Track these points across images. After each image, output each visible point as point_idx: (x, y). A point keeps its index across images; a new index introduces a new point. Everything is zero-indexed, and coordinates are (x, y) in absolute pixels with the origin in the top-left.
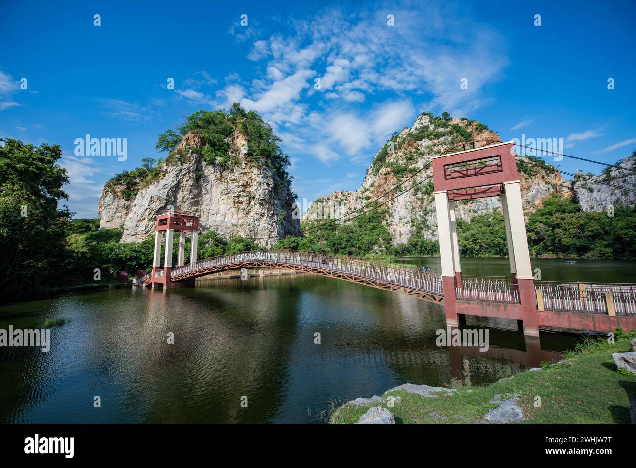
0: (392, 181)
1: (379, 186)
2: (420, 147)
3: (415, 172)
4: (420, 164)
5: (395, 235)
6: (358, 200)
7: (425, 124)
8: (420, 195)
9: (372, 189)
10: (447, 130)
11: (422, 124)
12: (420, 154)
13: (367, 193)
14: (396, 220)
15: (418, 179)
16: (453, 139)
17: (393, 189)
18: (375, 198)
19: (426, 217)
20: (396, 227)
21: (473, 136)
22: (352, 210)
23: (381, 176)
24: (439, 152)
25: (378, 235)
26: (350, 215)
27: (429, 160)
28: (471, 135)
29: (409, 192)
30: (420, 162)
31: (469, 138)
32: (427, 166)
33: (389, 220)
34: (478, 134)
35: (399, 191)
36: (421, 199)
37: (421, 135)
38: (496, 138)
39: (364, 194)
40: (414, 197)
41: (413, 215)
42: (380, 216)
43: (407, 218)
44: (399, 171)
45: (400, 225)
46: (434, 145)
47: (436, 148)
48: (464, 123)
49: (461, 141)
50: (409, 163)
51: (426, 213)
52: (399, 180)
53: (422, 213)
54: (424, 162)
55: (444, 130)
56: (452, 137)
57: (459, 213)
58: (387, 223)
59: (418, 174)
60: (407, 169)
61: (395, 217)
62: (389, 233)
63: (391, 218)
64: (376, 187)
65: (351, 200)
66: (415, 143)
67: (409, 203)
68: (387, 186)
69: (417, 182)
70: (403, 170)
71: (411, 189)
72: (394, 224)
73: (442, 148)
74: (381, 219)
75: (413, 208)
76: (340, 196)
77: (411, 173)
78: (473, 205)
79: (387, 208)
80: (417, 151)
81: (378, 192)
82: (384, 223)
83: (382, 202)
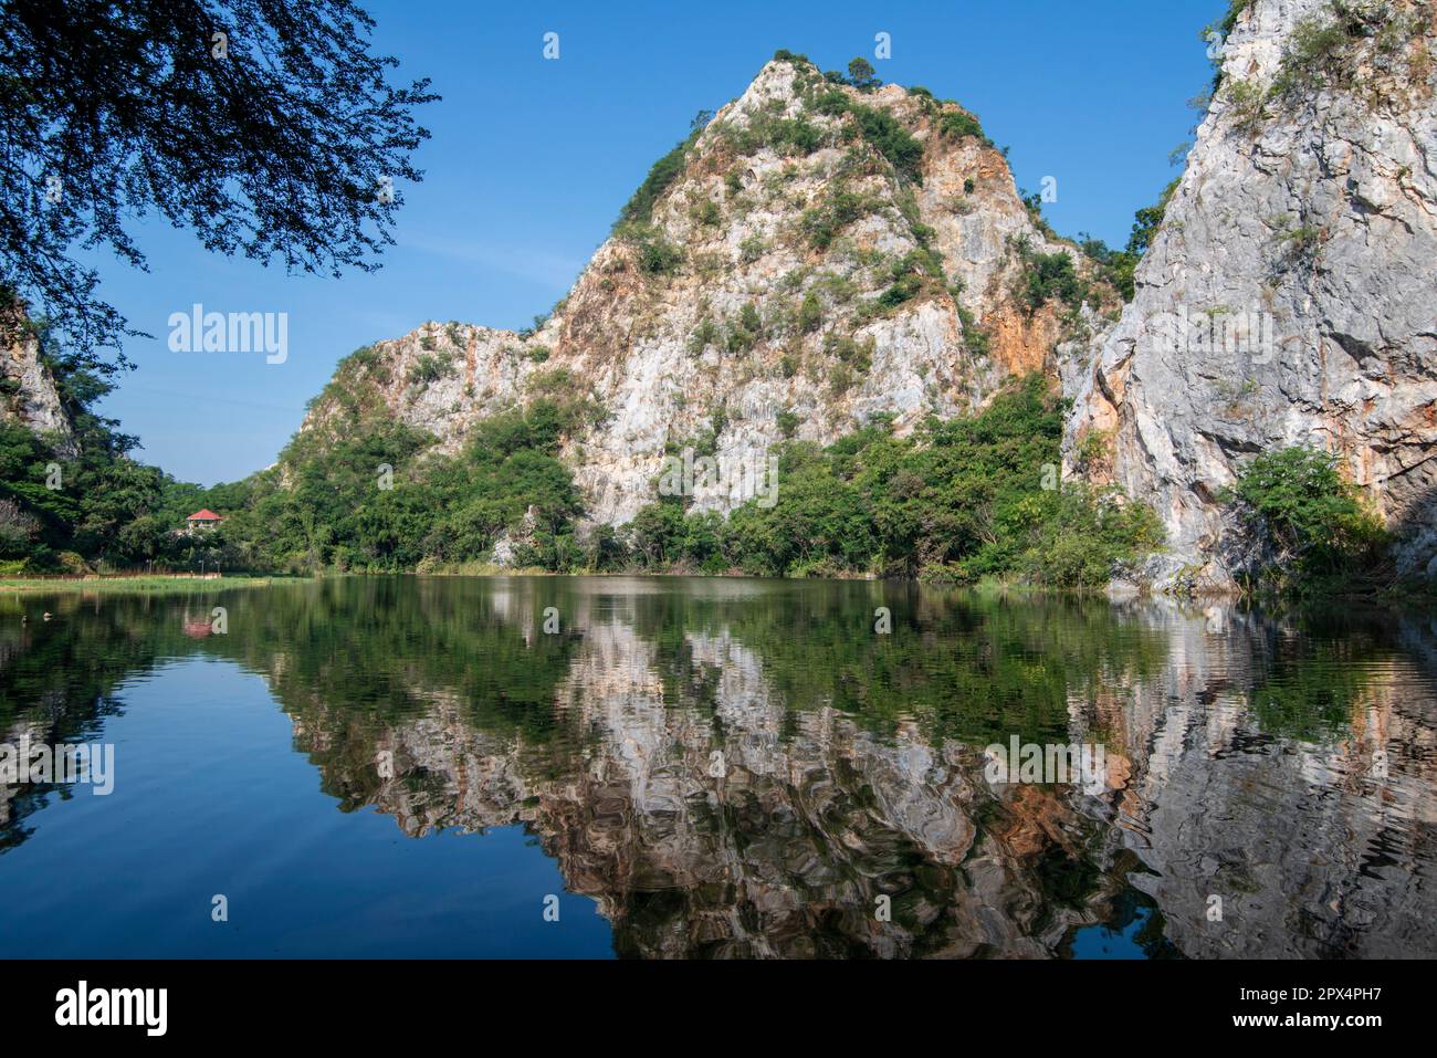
0: (631, 297)
1: (582, 315)
2: (743, 180)
3: (709, 268)
4: (732, 244)
5: (601, 495)
6: (506, 360)
7: (776, 95)
8: (710, 356)
9: (557, 324)
10: (839, 123)
11: (768, 91)
12: (740, 205)
13: (539, 340)
14: (616, 443)
15: (719, 299)
16: (848, 159)
17: (627, 329)
18: (562, 359)
19: (720, 437)
20: (610, 467)
21: (929, 157)
22: (477, 398)
23: (594, 275)
24: (800, 204)
25: (520, 493)
26: (468, 417)
27: (766, 230)
28: (922, 153)
29: (680, 343)
30: (735, 234)
31: (909, 161)
32: (752, 253)
33: (592, 441)
34: (945, 152)
35: (649, 336)
36: (714, 372)
37: (756, 136)
38: (999, 171)
39: (530, 341)
40: (690, 363)
41: (676, 426)
42: (556, 427)
43: (654, 436)
44: (659, 263)
45: (626, 461)
46: (791, 176)
47: (794, 189)
48: (911, 106)
49: (873, 172)
50: (699, 235)
51: (720, 424)
52: (657, 298)
53: (706, 423)
54: (749, 234)
55: (828, 123)
56: (847, 154)
57: (814, 427)
58: (581, 453)
59: (721, 281)
60: (690, 257)
61: (614, 433)
62: (578, 489)
63: (599, 435)
64: (571, 318)
65: (479, 362)
66: (732, 161)
67: (670, 384)
68: (612, 315)
69: (711, 307)
70: (676, 260)
71: (687, 330)
72: (606, 456)
73: (808, 189)
74: (562, 437)
75: (681, 403)
76: (442, 341)
77: (698, 271)
78: (859, 400)
79: (591, 396)
80: (733, 193)
81: (575, 335)
82: (569, 451)
83: (579, 374)
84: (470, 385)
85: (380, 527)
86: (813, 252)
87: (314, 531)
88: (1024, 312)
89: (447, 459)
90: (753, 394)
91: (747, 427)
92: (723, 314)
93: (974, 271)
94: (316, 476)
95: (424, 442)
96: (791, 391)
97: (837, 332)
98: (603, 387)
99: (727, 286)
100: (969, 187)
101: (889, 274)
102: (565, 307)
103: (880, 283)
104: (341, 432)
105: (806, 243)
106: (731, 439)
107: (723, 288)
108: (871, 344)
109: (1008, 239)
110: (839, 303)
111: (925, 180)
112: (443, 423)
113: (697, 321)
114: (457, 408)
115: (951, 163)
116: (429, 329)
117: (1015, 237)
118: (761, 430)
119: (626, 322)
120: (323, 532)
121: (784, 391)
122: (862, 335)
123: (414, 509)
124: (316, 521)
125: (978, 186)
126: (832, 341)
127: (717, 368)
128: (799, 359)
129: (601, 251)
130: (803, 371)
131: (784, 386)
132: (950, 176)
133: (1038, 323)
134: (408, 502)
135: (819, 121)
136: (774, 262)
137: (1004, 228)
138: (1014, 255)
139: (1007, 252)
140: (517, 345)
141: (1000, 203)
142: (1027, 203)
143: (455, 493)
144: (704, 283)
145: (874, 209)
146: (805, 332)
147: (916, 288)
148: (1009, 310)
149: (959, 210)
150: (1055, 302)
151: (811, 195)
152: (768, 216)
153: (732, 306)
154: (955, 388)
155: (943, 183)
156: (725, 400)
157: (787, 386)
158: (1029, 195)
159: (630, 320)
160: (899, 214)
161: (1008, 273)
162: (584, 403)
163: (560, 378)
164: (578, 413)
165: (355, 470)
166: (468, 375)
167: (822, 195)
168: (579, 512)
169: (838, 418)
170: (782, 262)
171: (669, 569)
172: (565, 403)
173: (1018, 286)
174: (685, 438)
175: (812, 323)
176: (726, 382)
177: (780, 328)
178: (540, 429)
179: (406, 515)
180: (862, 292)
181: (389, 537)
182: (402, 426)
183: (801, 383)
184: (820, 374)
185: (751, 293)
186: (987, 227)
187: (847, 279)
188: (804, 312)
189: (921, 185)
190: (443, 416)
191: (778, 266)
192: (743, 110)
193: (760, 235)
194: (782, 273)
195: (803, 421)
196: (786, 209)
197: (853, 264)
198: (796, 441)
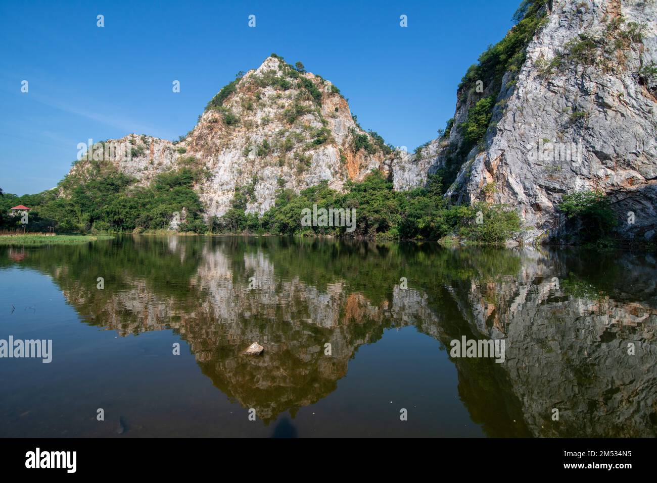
0: (219, 133)
1: (200, 137)
2: (262, 96)
3: (249, 125)
4: (258, 118)
5: (210, 205)
6: (167, 152)
7: (272, 68)
9: (189, 139)
10: (296, 81)
11: (270, 66)
12: (261, 104)
13: (183, 145)
14: (216, 186)
15: (253, 137)
16: (300, 94)
17: (218, 144)
18: (192, 153)
19: (255, 186)
20: (214, 195)
21: (324, 98)
22: (155, 166)
23: (205, 123)
24: (283, 107)
25: (180, 203)
26: (151, 172)
27: (270, 114)
28: (321, 96)
29: (239, 151)
30: (259, 115)
31: (318, 98)
32: (266, 122)
33: (206, 185)
34: (329, 97)
35: (227, 148)
36: (253, 162)
37: (266, 81)
38: (346, 106)
39: (177, 145)
40: (243, 159)
41: (238, 181)
42: (192, 178)
43: (231, 184)
44: (230, 122)
45: (220, 193)
46: (279, 97)
47: (280, 102)
48: (317, 80)
49: (308, 99)
50: (245, 113)
51: (255, 181)
52: (230, 134)
53: (250, 181)
54: (264, 115)
55: (292, 81)
56: (299, 92)
57: (291, 184)
58: (202, 189)
59: (254, 130)
60: (242, 121)
61: (214, 182)
62: (201, 202)
63: (209, 183)
64: (195, 138)
65: (155, 151)
66: (257, 89)
67: (236, 166)
68: (212, 139)
69: (250, 139)
70: (236, 121)
71: (242, 147)
72: (212, 191)
73: (287, 103)
74: (194, 182)
75: (240, 173)
76: (139, 142)
77: (245, 126)
78: (307, 176)
79: (205, 168)
80: (258, 100)
81: (197, 145)
82: (197, 188)
83: (200, 159)
84: (152, 160)
85: (115, 215)
86: (288, 124)
87: (81, 215)
88: (353, 152)
89: (143, 188)
90: (268, 171)
91: (266, 183)
92: (255, 142)
93: (338, 137)
94: (80, 192)
95: (131, 181)
96: (282, 171)
97: (298, 152)
98: (210, 165)
99: (256, 133)
100: (337, 110)
101: (316, 134)
102: (192, 134)
103: (312, 137)
104: (91, 175)
105: (285, 121)
106: (260, 187)
107: (255, 133)
108: (311, 157)
109: (349, 128)
110: (298, 142)
111: (322, 106)
112: (140, 174)
113: (245, 144)
114: (146, 169)
115: (331, 101)
116: (133, 137)
117: (351, 128)
118: (271, 184)
119: (218, 142)
120: (86, 216)
121: (279, 171)
122: (307, 154)
123: (131, 208)
124: (82, 211)
125: (339, 110)
126: (296, 155)
127: (254, 161)
128: (285, 160)
129: (207, 114)
130: (286, 164)
131: (279, 169)
132: (330, 105)
133: (358, 156)
134: (128, 205)
135: (289, 79)
136: (274, 126)
137: (347, 125)
138: (350, 134)
139: (348, 132)
140: (172, 146)
141: (346, 116)
142: (353, 117)
143: (149, 202)
144: (247, 131)
145: (309, 112)
146: (287, 151)
147: (325, 140)
148: (349, 151)
149: (334, 117)
150: (362, 150)
151: (286, 105)
152: (271, 110)
153: (259, 140)
154: (339, 174)
155: (328, 107)
156: (257, 173)
157: (280, 170)
158: (353, 115)
159: (219, 141)
160: (318, 115)
161: (348, 139)
162: (202, 170)
163: (192, 160)
164: (200, 174)
165: (101, 191)
166: (151, 156)
167: (290, 105)
168: (202, 211)
169: (300, 181)
170: (277, 126)
171: (240, 233)
172: (194, 170)
173: (352, 144)
174: (242, 186)
175: (289, 148)
176: (257, 167)
177: (277, 149)
178: (185, 179)
179: (127, 210)
180: (306, 139)
181: (119, 219)
182: (122, 174)
183: (286, 168)
184: (293, 166)
185: (266, 136)
186: (342, 124)
187: (301, 134)
188: (286, 144)
189: (321, 107)
190: (140, 171)
191: (275, 128)
192: (261, 72)
193: (268, 116)
194: (277, 130)
195: (287, 182)
196: (278, 108)
197: (302, 129)
198: (285, 189)
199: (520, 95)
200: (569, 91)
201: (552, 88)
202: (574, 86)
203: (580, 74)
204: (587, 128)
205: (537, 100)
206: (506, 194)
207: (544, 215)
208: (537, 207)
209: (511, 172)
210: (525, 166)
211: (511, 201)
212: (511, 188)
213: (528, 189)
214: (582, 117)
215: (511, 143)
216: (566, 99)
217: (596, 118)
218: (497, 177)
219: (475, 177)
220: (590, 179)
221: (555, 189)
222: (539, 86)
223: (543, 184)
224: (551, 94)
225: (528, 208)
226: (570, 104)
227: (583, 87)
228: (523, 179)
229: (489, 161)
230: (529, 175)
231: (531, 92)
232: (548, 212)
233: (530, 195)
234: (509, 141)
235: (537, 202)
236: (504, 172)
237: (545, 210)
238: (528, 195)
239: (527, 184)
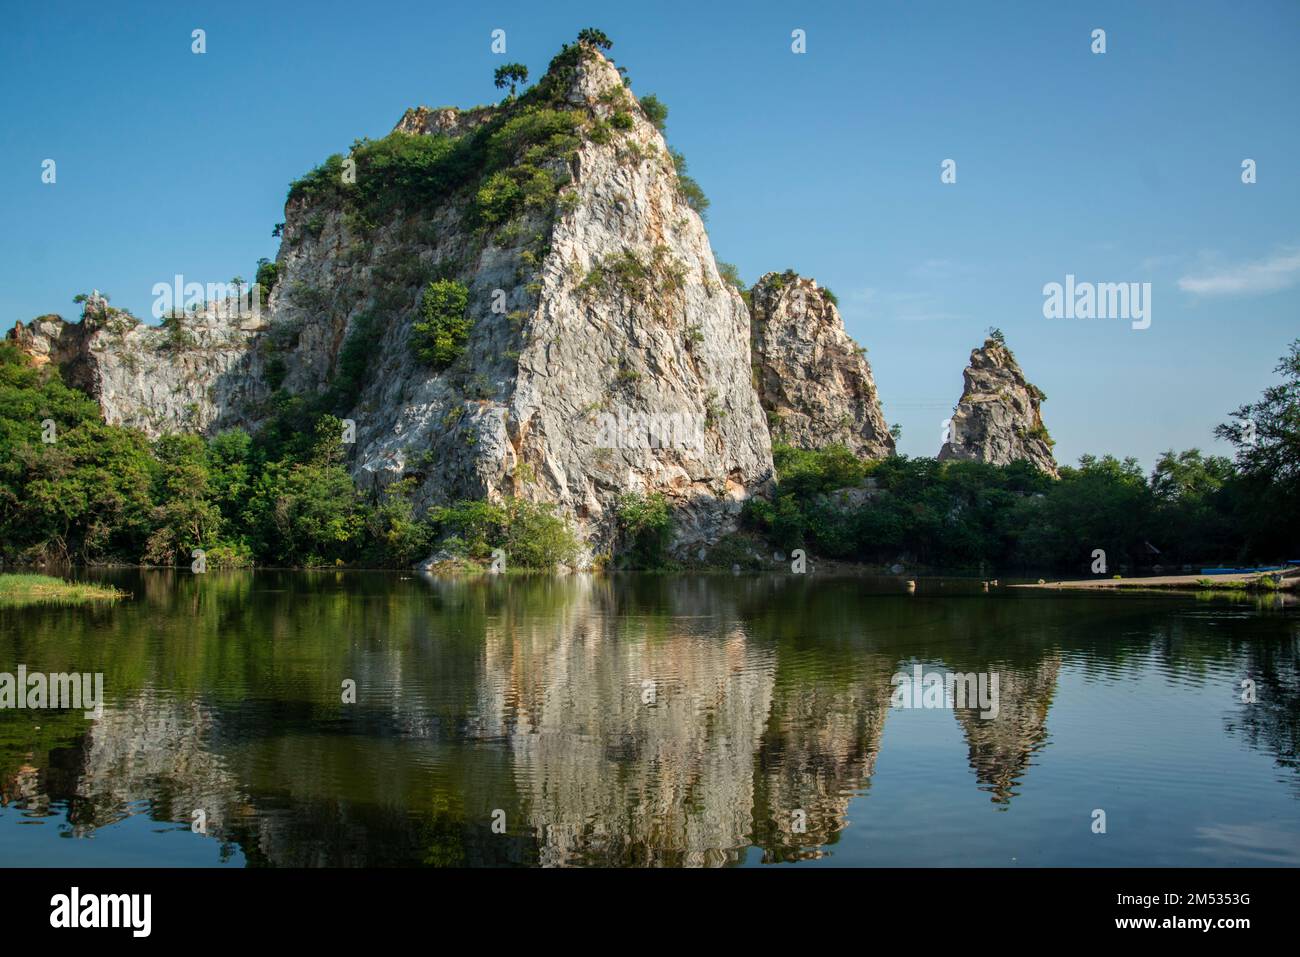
199: (553, 314)
200: (614, 332)
201: (593, 319)
202: (620, 327)
203: (627, 309)
204: (639, 398)
205: (576, 333)
206: (541, 485)
207: (589, 524)
208: (583, 511)
209: (550, 450)
210: (568, 442)
211: (550, 498)
212: (551, 477)
213: (575, 481)
214: (633, 379)
215: (547, 398)
216: (612, 344)
217: (647, 386)
218: (525, 453)
219: (493, 448)
220: (642, 473)
221: (608, 484)
222: (576, 310)
223: (593, 475)
224: (593, 328)
225: (572, 511)
226: (616, 353)
227: (632, 332)
228: (566, 463)
229: (517, 423)
230: (575, 459)
231: (566, 315)
232: (595, 521)
233: (576, 491)
234: (544, 394)
235: (586, 503)
236: (538, 447)
237: (592, 517)
238: (573, 490)
239: (573, 472)
